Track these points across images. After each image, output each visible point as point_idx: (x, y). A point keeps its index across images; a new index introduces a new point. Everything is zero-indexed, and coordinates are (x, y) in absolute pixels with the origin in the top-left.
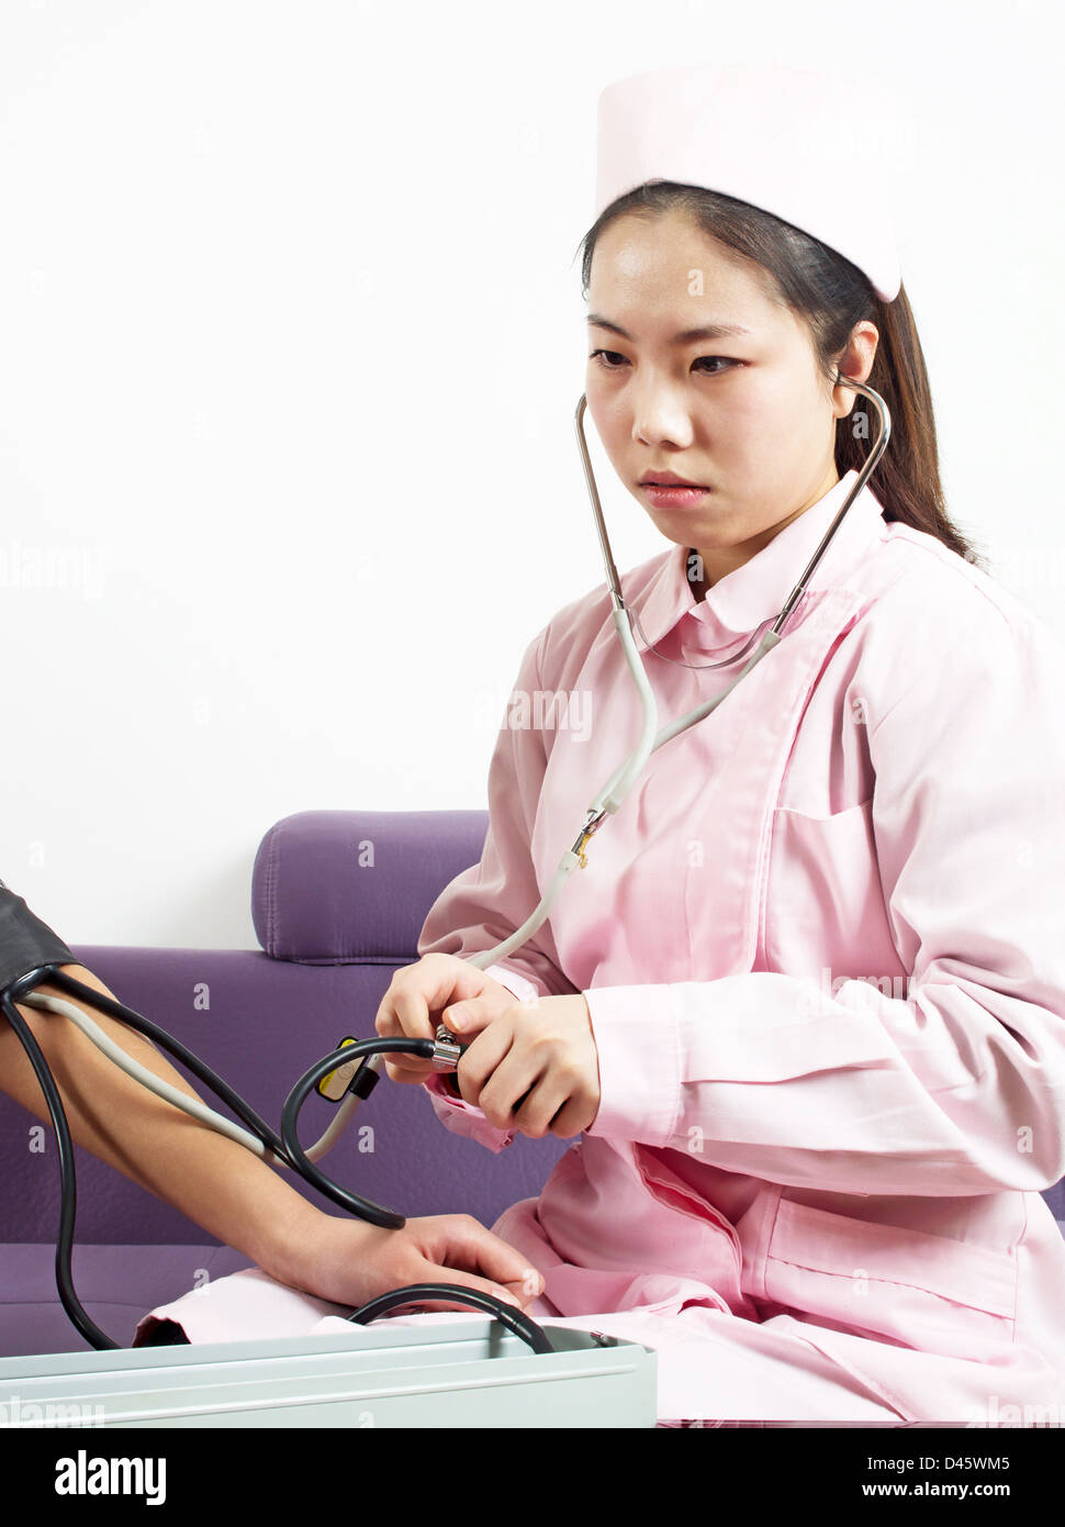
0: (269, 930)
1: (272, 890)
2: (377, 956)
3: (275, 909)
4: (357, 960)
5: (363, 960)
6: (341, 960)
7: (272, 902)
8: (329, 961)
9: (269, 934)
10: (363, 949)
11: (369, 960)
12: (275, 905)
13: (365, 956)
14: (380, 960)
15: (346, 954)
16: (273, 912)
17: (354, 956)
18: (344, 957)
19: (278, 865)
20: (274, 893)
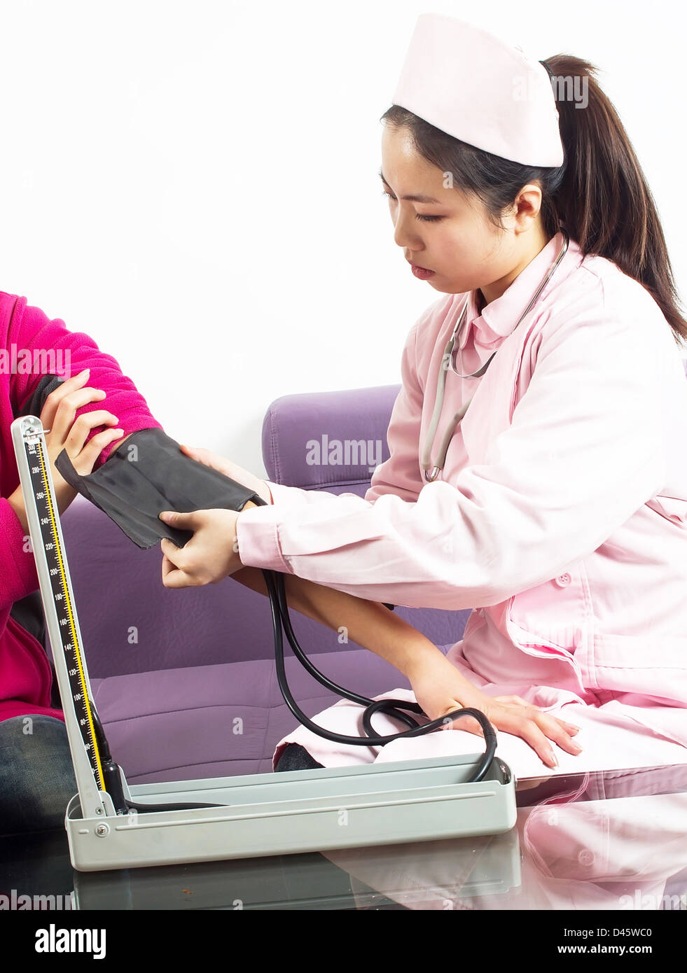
0: (276, 473)
1: (276, 449)
2: (341, 480)
3: (278, 461)
4: (330, 484)
5: (333, 484)
6: (320, 486)
7: (276, 457)
8: (313, 487)
9: (277, 476)
10: (332, 478)
11: (336, 484)
12: (278, 458)
13: (334, 481)
14: (343, 483)
15: (323, 481)
16: (277, 463)
17: (328, 482)
18: (321, 483)
19: (277, 435)
20: (277, 451)
